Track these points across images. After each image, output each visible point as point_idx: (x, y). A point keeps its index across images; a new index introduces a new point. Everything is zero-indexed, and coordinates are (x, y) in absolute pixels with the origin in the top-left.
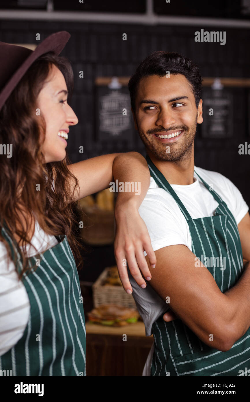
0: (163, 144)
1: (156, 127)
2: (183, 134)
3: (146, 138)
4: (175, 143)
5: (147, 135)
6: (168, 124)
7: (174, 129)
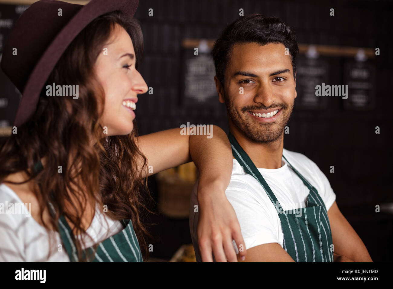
0: (260, 123)
1: (255, 104)
2: (281, 112)
3: (239, 116)
4: (274, 122)
5: (241, 113)
6: (270, 101)
7: (274, 107)
